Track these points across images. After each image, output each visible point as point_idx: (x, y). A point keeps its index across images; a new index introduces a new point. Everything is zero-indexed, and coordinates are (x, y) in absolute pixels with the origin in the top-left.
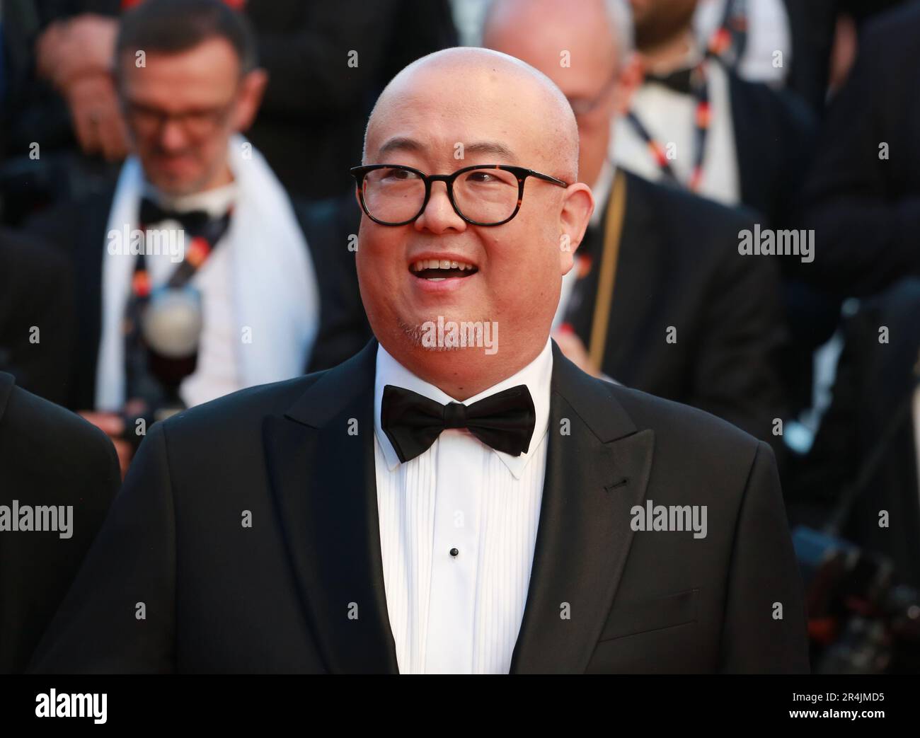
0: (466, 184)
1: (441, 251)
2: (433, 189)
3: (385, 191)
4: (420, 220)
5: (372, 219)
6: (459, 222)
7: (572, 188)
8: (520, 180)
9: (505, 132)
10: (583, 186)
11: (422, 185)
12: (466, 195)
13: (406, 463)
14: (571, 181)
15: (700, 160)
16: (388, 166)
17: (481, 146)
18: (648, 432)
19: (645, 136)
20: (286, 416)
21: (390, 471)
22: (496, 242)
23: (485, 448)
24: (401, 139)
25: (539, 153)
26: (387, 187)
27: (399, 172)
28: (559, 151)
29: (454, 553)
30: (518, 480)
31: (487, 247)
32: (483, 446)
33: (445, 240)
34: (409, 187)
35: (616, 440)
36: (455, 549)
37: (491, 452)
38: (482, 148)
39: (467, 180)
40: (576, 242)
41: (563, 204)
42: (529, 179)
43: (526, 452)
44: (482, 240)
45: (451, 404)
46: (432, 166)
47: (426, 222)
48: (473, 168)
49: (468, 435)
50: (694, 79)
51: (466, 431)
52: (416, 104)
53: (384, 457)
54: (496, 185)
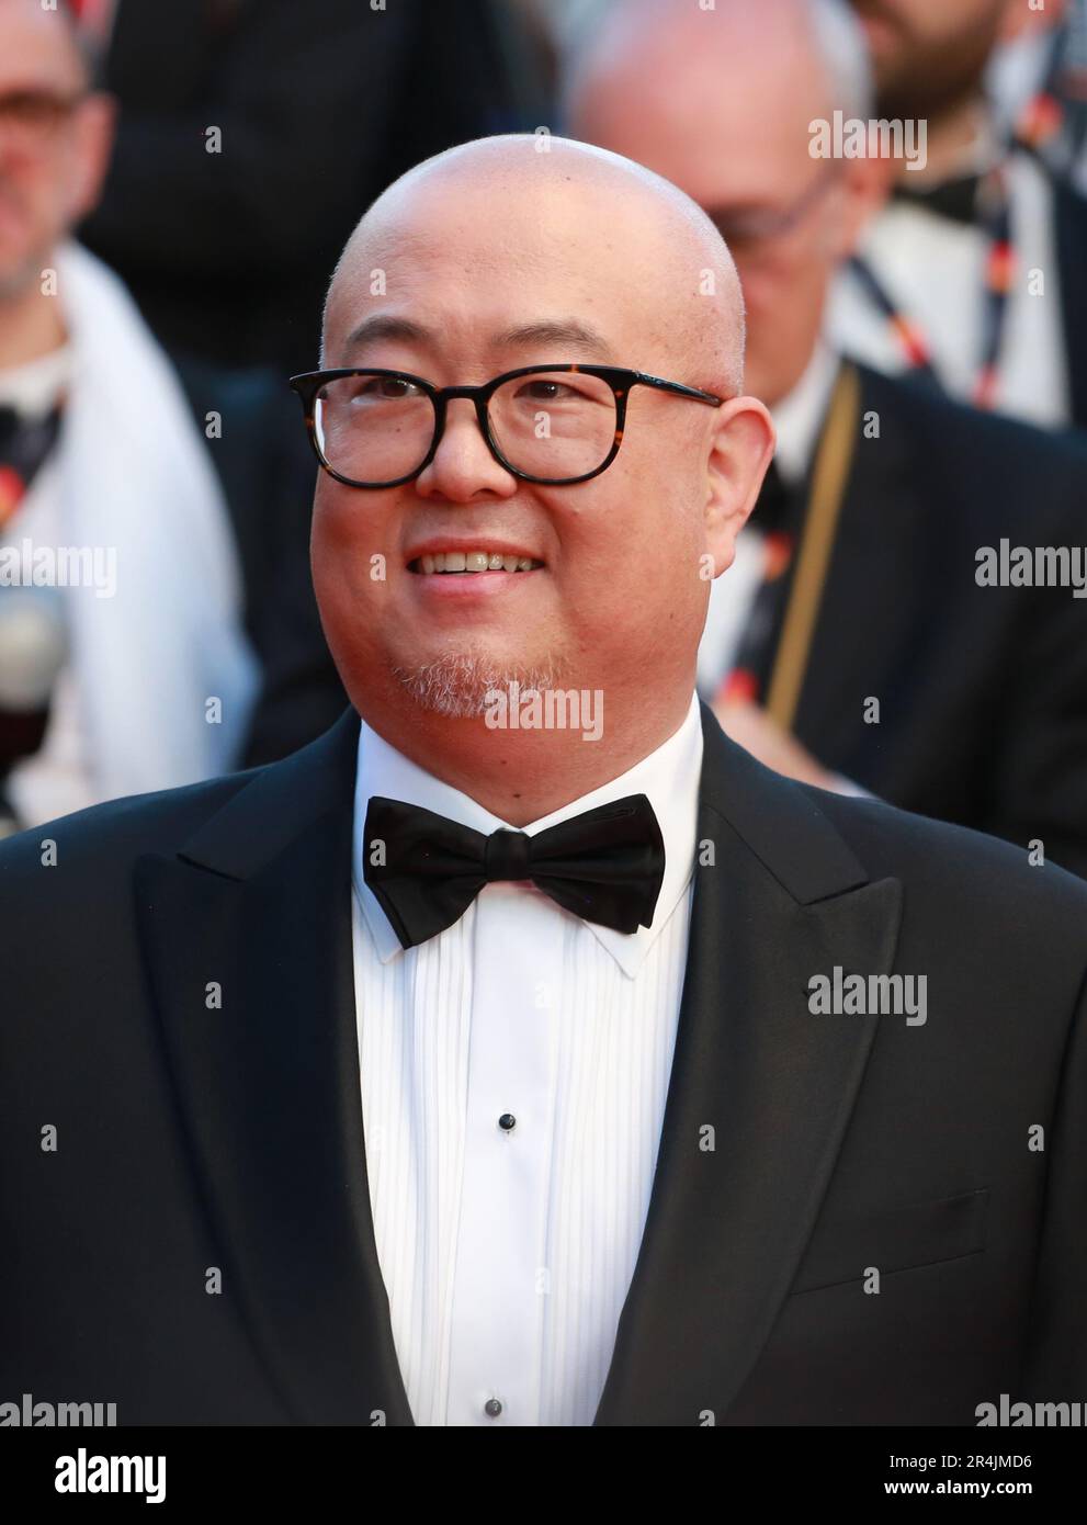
0: (514, 404)
1: (469, 536)
2: (449, 416)
3: (358, 421)
4: (426, 475)
5: (333, 476)
6: (501, 478)
7: (731, 407)
8: (619, 394)
9: (591, 301)
10: (755, 404)
11: (429, 408)
12: (515, 427)
13: (414, 948)
14: (726, 394)
15: (992, 353)
16: (362, 372)
17: (543, 330)
18: (888, 883)
19: (884, 305)
20: (180, 857)
21: (383, 964)
22: (575, 514)
23: (567, 918)
24: (386, 319)
25: (659, 339)
26: (362, 412)
27: (388, 383)
28: (701, 336)
29: (506, 1123)
30: (633, 980)
31: (560, 524)
32: (562, 914)
33: (477, 515)
34: (405, 411)
35: (826, 898)
36: (509, 1115)
37: (579, 925)
38: (544, 334)
39: (515, 396)
40: (742, 512)
41: (712, 439)
42: (636, 391)
43: (648, 924)
44: (549, 510)
45: (500, 833)
46: (448, 371)
47: (436, 479)
48: (525, 372)
49: (535, 894)
50: (984, 195)
51: (530, 886)
52: (416, 250)
53: (372, 936)
54: (575, 404)
